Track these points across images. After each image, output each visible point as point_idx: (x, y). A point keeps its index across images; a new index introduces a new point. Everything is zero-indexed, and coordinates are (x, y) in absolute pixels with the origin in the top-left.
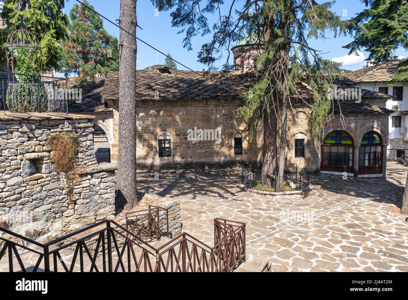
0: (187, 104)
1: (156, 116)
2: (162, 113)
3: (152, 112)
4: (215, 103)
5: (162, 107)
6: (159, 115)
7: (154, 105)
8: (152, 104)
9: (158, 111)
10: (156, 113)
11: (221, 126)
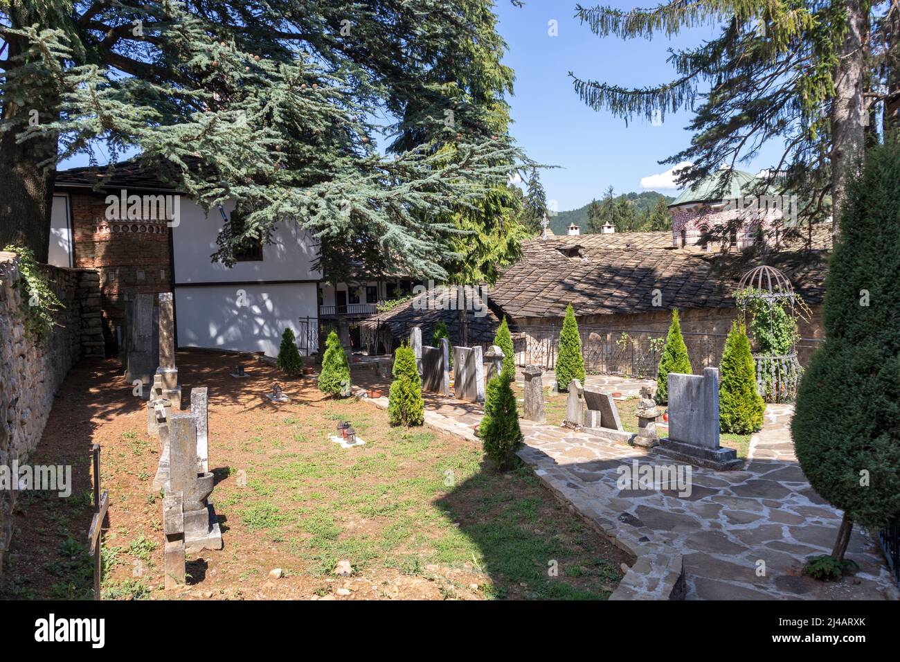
0: (654, 318)
1: (599, 343)
2: (609, 336)
3: (594, 335)
4: (701, 315)
5: (610, 326)
6: (605, 340)
7: (596, 323)
8: (593, 321)
9: (604, 334)
10: (600, 337)
11: (711, 356)
